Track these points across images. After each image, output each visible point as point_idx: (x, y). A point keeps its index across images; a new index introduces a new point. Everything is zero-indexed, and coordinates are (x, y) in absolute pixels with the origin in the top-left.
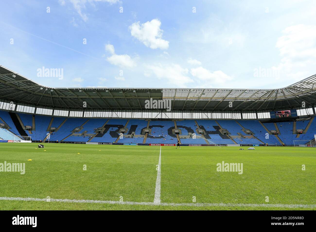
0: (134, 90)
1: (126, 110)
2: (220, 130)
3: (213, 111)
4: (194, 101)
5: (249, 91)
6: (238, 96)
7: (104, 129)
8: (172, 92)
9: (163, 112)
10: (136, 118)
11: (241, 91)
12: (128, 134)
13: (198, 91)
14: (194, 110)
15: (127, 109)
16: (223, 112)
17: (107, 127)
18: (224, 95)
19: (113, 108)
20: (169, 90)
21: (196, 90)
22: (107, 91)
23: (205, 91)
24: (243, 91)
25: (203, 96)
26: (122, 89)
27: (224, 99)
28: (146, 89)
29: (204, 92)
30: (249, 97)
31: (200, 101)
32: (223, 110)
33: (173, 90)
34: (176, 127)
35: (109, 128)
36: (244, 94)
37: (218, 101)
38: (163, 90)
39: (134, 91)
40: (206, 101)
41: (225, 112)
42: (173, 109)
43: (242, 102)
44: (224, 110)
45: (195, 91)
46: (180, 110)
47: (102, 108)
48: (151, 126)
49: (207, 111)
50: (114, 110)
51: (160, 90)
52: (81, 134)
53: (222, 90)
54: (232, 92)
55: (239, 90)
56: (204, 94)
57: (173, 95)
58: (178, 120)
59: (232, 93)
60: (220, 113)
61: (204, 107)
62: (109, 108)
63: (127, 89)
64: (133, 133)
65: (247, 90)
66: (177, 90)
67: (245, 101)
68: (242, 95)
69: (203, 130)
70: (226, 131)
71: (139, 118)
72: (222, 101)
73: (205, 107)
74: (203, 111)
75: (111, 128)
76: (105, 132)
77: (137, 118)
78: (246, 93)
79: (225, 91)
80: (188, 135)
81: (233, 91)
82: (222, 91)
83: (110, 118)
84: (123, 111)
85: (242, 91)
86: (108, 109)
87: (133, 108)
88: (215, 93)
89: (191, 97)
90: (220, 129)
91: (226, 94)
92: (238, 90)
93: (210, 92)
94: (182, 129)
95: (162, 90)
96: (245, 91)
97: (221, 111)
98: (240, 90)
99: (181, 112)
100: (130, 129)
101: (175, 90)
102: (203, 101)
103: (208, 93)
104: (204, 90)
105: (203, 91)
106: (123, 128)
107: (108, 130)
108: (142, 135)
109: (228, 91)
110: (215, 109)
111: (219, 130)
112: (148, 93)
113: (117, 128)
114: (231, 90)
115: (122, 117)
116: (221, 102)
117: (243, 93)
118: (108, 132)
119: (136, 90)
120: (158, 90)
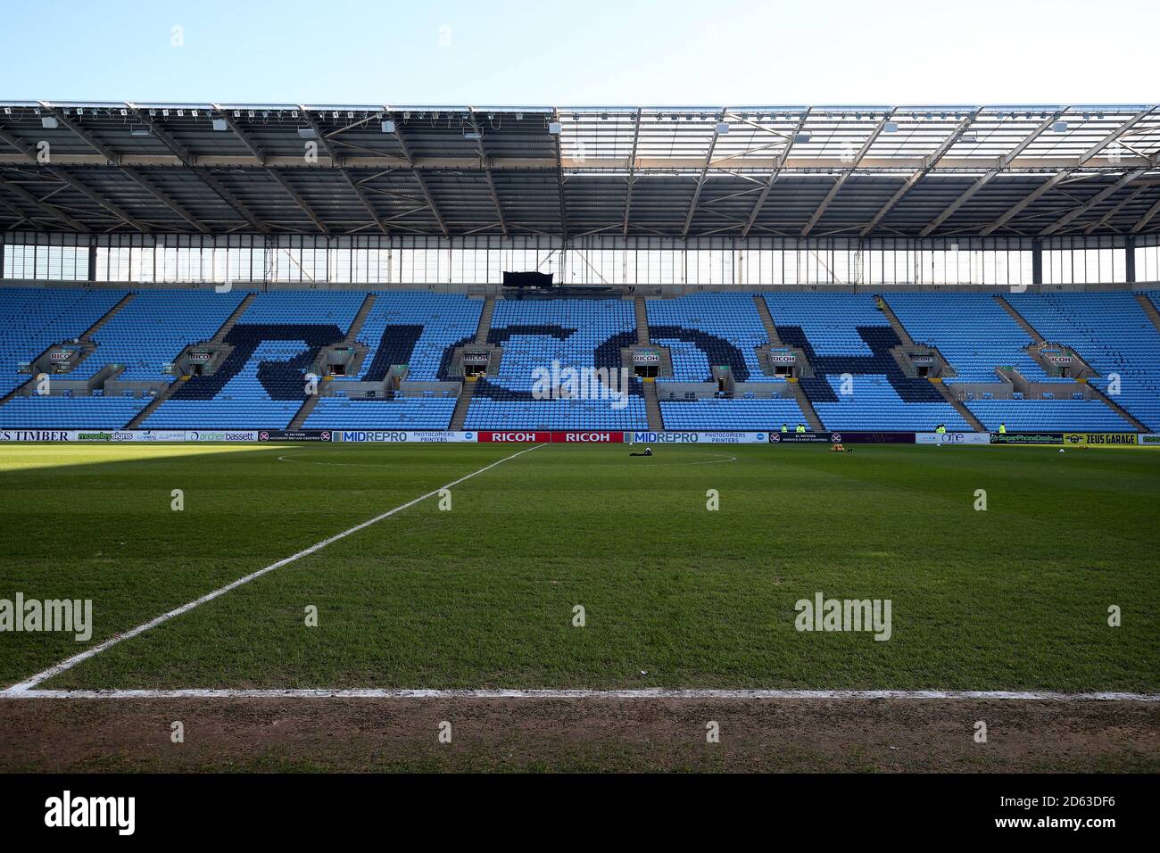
0: (386, 116)
1: (352, 235)
2: (896, 353)
3: (866, 241)
4: (751, 183)
5: (1081, 118)
6: (1014, 146)
7: (228, 349)
8: (614, 126)
9: (573, 248)
10: (416, 281)
11: (1034, 118)
12: (364, 379)
13: (768, 119)
14: (754, 233)
15: (359, 233)
16: (927, 243)
17: (244, 339)
18: (928, 143)
19: (274, 223)
20: (594, 119)
21: (760, 116)
22: (219, 125)
23: (809, 119)
24: (1043, 115)
25: (799, 150)
26: (314, 115)
27: (927, 171)
28: (457, 115)
29: (806, 126)
30: (1083, 152)
31: (786, 181)
32: (924, 233)
33: (620, 119)
34: (643, 334)
35: (257, 344)
36: (1049, 137)
37: (891, 181)
38: (562, 119)
39: (389, 127)
40: (821, 181)
41: (940, 244)
42: (629, 232)
43: (1043, 181)
44: (933, 232)
45: (750, 119)
46: (668, 232)
47: (207, 224)
48: (502, 330)
49: (828, 237)
50: (284, 240)
51: (542, 115)
52: (86, 383)
53: (916, 111)
54: (974, 126)
55: (1016, 111)
56: (805, 140)
57: (624, 150)
58: (658, 290)
59: (974, 133)
60: (907, 249)
61: (810, 217)
62: (246, 225)
63: (343, 114)
64: (397, 369)
65: (1071, 110)
66: (642, 119)
67: (1056, 180)
68: (1038, 139)
69: (800, 351)
70: (931, 355)
71: (435, 281)
72: (914, 180)
73: (816, 217)
74: (807, 237)
75: (265, 345)
76: (229, 370)
77: (422, 281)
78: (1062, 127)
79: (934, 119)
80: (711, 380)
81: (979, 119)
82: (911, 119)
83: (257, 283)
84: (333, 243)
85: (1038, 118)
86: (240, 232)
87: (395, 224)
88: (870, 133)
89: (729, 159)
90: (898, 348)
91: (940, 139)
92: (1012, 115)
93: (841, 126)
94: (674, 343)
95: (552, 116)
96: (1057, 115)
97: (912, 240)
98: (1024, 111)
99: (680, 244)
100: (380, 350)
101: (633, 116)
102: (804, 181)
103: (830, 133)
104: (804, 116)
105: (797, 119)
106: (337, 345)
107: (247, 357)
108: (450, 379)
109: (949, 119)
110: (876, 226)
111: (891, 350)
112: (469, 136)
113: (301, 346)
114: (967, 111)
115: (333, 281)
116: (910, 184)
117: (1047, 129)
118: (251, 367)
119: (397, 116)
120: (526, 115)
